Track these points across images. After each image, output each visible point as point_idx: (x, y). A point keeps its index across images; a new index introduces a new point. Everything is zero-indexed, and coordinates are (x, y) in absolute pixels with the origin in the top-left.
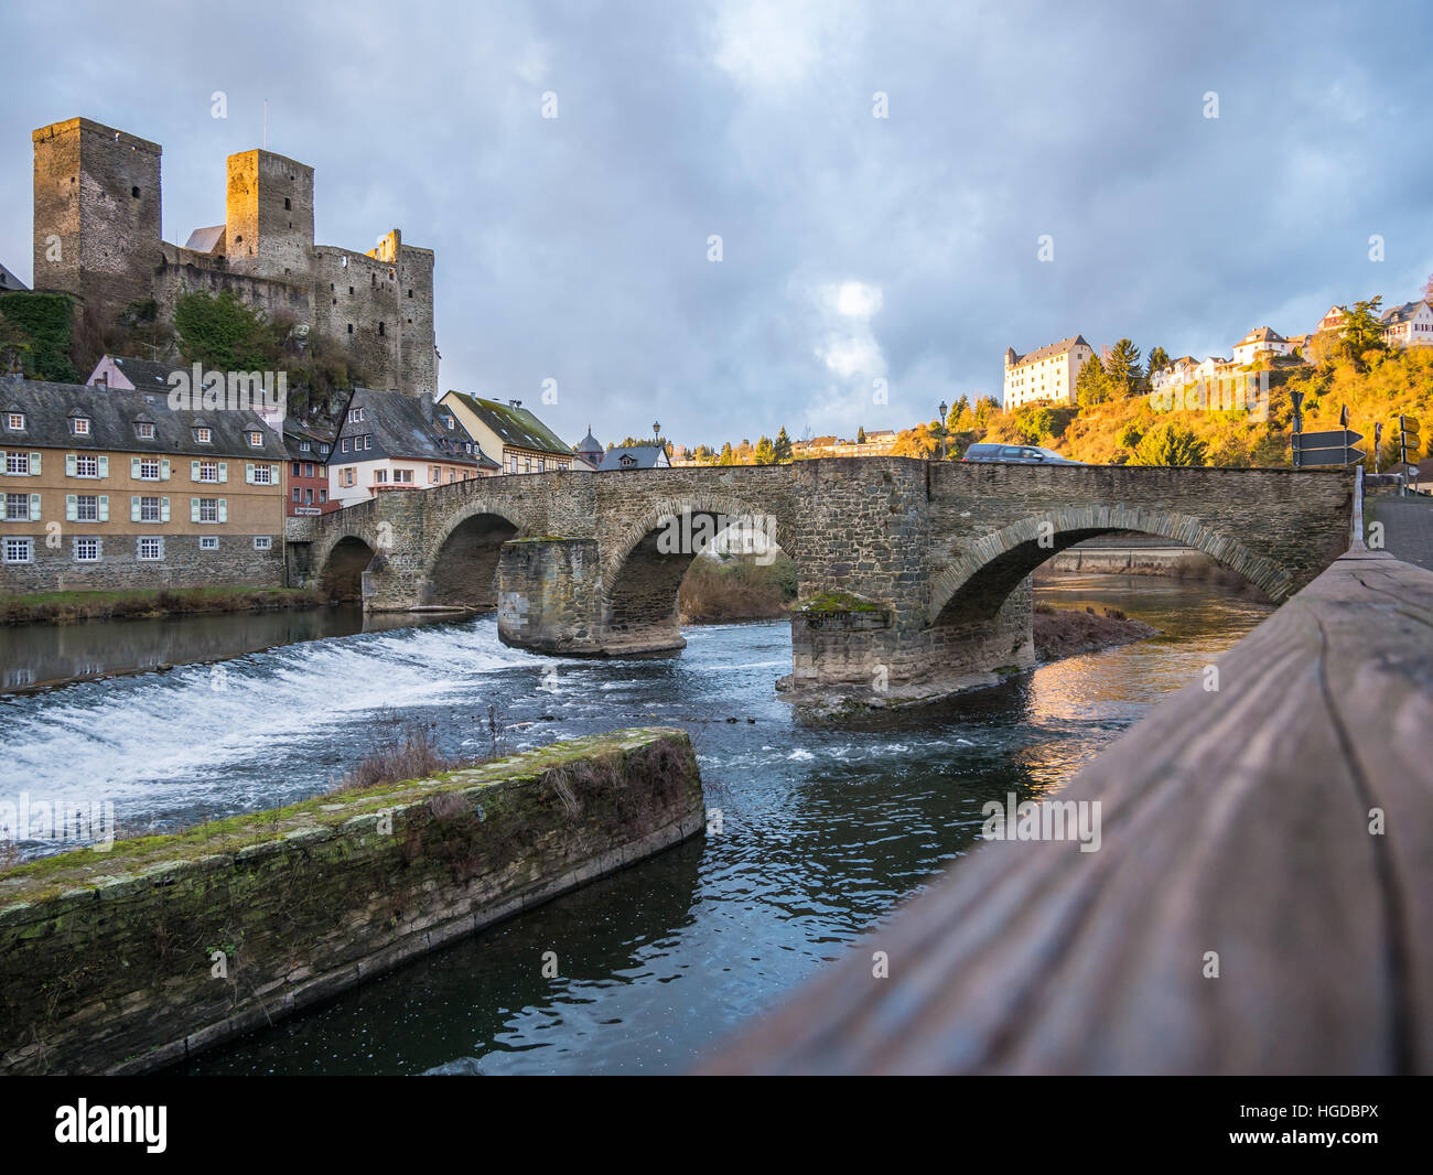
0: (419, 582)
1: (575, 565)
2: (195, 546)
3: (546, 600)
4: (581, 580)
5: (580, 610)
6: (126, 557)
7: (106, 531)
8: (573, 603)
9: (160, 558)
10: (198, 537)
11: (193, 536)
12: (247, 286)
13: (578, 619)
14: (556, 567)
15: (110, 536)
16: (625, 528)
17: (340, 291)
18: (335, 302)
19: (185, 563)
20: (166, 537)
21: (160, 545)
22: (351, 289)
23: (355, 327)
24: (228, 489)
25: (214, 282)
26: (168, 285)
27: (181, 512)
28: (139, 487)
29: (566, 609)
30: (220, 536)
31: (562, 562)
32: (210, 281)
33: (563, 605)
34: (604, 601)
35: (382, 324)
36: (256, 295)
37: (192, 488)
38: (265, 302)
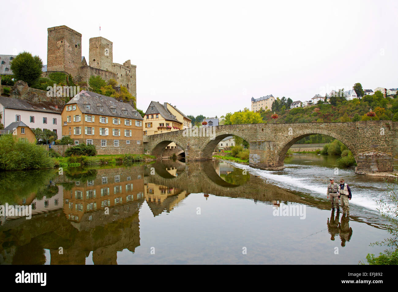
0: (199, 152)
1: (271, 147)
2: (125, 143)
3: (265, 156)
4: (272, 151)
5: (272, 158)
6: (111, 146)
7: (107, 138)
8: (271, 157)
9: (118, 146)
10: (126, 140)
11: (125, 140)
12: (104, 73)
13: (272, 161)
14: (267, 148)
15: (108, 140)
16: (285, 138)
17: (119, 75)
18: (118, 78)
19: (123, 147)
20: (120, 140)
21: (118, 143)
22: (122, 75)
23: (122, 85)
24: (131, 127)
25: (96, 71)
26: (85, 71)
27: (122, 133)
28: (115, 126)
29: (269, 158)
30: (130, 140)
31: (268, 146)
32: (95, 71)
33: (268, 157)
34: (277, 156)
35: (128, 85)
36: (106, 75)
37: (125, 127)
38: (108, 77)
